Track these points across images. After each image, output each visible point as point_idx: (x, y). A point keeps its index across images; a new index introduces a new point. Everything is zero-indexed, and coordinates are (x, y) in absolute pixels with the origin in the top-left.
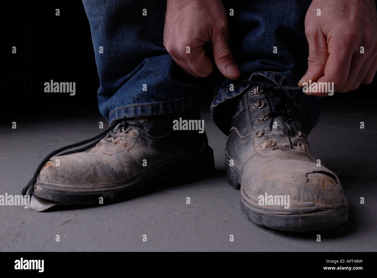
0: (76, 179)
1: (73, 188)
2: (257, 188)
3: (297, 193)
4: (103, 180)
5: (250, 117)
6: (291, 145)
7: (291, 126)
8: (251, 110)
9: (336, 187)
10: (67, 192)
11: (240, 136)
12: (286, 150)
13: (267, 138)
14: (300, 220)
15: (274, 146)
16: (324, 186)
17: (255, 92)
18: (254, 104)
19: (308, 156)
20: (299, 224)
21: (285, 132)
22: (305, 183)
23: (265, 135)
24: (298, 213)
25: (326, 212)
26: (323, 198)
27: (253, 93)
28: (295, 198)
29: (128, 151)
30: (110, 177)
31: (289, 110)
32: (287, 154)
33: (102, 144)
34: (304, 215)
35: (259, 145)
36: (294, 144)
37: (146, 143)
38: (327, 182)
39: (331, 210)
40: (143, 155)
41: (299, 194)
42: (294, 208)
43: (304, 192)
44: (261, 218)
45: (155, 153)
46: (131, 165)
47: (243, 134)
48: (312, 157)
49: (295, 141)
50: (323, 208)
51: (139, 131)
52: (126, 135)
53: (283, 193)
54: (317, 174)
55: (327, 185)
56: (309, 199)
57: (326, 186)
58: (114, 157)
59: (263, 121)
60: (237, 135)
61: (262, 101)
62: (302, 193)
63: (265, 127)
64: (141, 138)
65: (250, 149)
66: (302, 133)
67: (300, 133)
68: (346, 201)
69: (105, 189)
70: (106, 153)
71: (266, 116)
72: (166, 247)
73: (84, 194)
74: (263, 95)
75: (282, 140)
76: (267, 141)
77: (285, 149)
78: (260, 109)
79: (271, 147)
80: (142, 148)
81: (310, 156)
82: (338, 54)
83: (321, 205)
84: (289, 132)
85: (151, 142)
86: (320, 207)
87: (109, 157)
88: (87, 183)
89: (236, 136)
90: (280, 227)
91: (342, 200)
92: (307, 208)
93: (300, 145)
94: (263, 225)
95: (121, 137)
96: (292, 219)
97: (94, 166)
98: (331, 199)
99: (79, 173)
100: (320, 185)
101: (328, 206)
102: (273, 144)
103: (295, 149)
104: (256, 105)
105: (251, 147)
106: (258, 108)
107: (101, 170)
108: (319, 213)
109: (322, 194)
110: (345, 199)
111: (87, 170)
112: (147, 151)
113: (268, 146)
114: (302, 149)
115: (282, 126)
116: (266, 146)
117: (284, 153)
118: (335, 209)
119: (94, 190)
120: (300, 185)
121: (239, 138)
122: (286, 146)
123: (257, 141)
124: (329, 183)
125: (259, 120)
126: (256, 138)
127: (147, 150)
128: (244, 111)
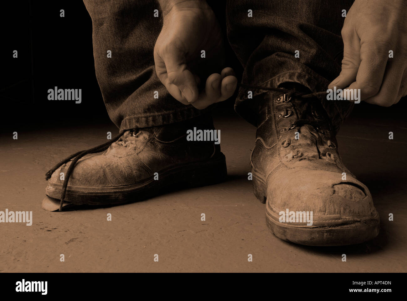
0: (86, 180)
1: (83, 188)
2: (281, 201)
3: (323, 205)
4: (113, 182)
5: (276, 127)
6: (319, 155)
7: (319, 135)
8: (277, 118)
9: (365, 199)
10: (78, 193)
11: (265, 146)
12: (314, 160)
13: (293, 148)
14: (325, 234)
15: (301, 157)
16: (351, 198)
17: (282, 100)
18: (280, 112)
19: (338, 167)
20: (325, 238)
21: (312, 141)
22: (331, 195)
23: (291, 145)
24: (323, 226)
25: (353, 225)
26: (350, 210)
27: (279, 101)
28: (320, 211)
29: (137, 154)
30: (119, 179)
31: (316, 119)
32: (315, 165)
33: (113, 148)
34: (330, 228)
35: (285, 155)
36: (322, 154)
37: (155, 147)
38: (355, 193)
39: (359, 223)
40: (152, 159)
41: (325, 206)
42: (319, 221)
43: (329, 204)
44: (285, 232)
45: (164, 157)
46: (140, 168)
47: (269, 144)
48: (342, 168)
49: (324, 151)
50: (351, 221)
51: (149, 136)
52: (137, 139)
53: (308, 205)
54: (344, 185)
55: (355, 197)
56: (335, 212)
57: (353, 198)
58: (124, 160)
59: (290, 130)
60: (263, 145)
61: (289, 109)
62: (327, 205)
63: (292, 136)
64: (151, 143)
65: (275, 160)
66: (331, 142)
67: (329, 143)
68: (376, 215)
69: (114, 191)
70: (116, 155)
71: (293, 125)
72: (178, 268)
73: (94, 194)
74: (290, 103)
75: (310, 150)
76: (294, 151)
77: (312, 160)
78: (287, 117)
79: (297, 157)
80: (151, 152)
81: (340, 167)
82: (370, 61)
83: (348, 218)
84: (316, 141)
85: (160, 147)
86: (347, 220)
87: (119, 159)
88: (97, 184)
89: (261, 147)
90: (304, 242)
91: (371, 213)
92: (333, 221)
93: (330, 155)
94: (287, 239)
95: (131, 140)
96: (317, 233)
97: (104, 168)
98: (359, 212)
99: (89, 175)
100: (347, 197)
101: (356, 219)
102: (300, 154)
103: (324, 159)
104: (282, 113)
105: (277, 158)
106: (284, 117)
107: (110, 172)
108: (345, 226)
109: (349, 207)
110: (376, 213)
111: (97, 172)
112: (156, 156)
113: (295, 157)
114: (331, 159)
115: (309, 135)
116: (292, 156)
117: (311, 163)
118: (364, 222)
119: (104, 191)
120: (326, 196)
121: (265, 148)
122: (314, 157)
123: (283, 151)
124: (357, 194)
125: (285, 129)
126: (282, 149)
127: (156, 154)
128: (270, 119)
